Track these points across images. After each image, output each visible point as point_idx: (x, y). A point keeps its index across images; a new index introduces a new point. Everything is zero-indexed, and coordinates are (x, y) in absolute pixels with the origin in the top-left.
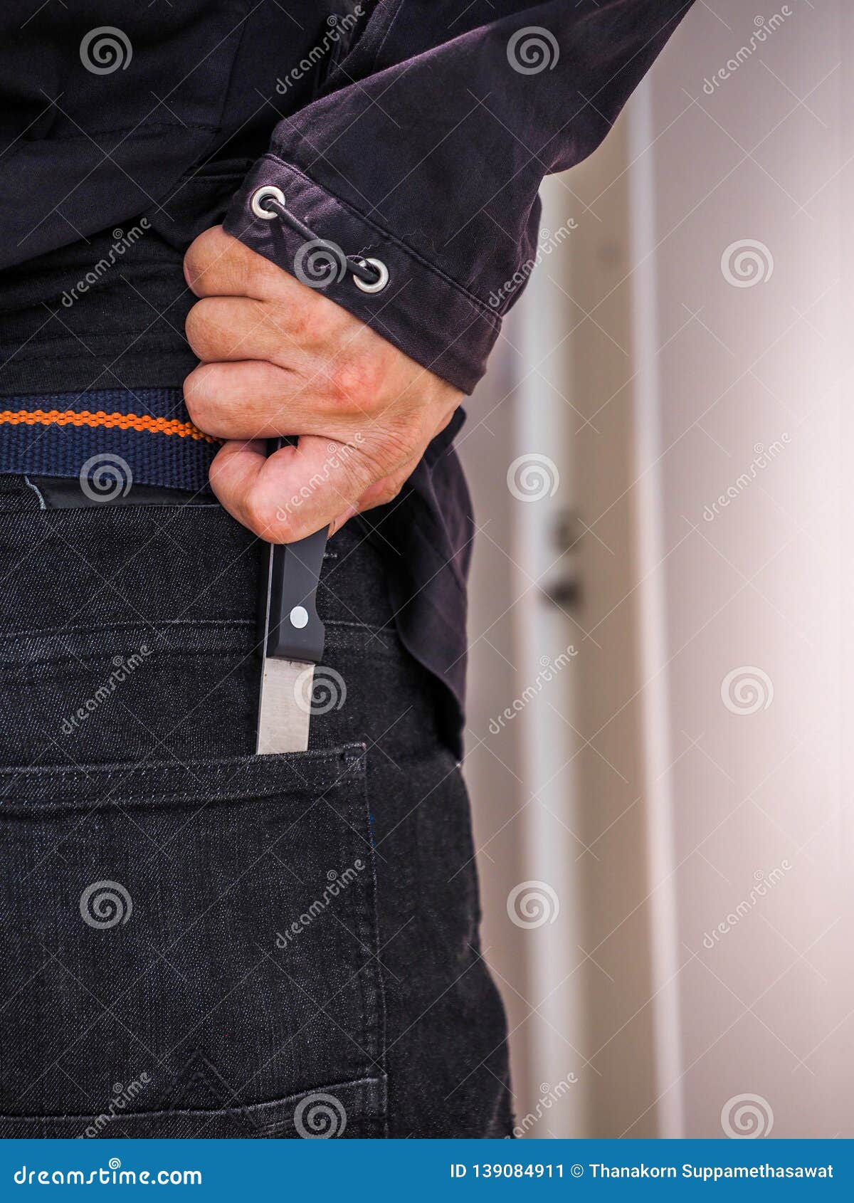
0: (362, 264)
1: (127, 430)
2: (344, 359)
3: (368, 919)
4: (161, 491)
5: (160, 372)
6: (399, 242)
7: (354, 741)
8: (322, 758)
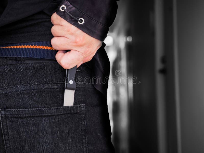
0: (79, 19)
1: (41, 49)
2: (77, 36)
3: (84, 135)
4: (47, 60)
5: (47, 38)
6: (86, 15)
7: (82, 104)
8: (75, 107)
